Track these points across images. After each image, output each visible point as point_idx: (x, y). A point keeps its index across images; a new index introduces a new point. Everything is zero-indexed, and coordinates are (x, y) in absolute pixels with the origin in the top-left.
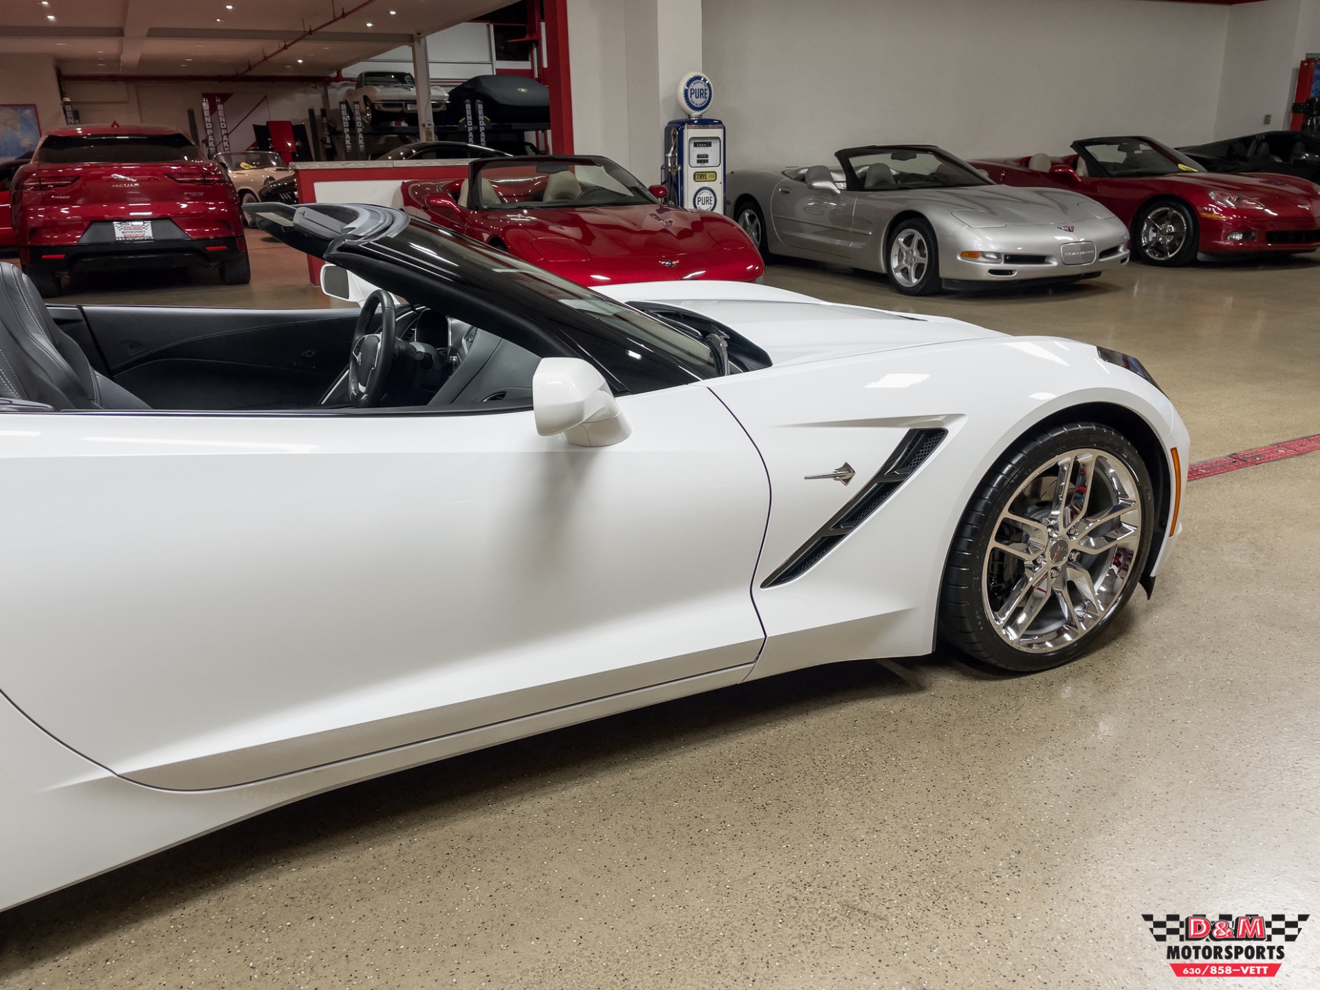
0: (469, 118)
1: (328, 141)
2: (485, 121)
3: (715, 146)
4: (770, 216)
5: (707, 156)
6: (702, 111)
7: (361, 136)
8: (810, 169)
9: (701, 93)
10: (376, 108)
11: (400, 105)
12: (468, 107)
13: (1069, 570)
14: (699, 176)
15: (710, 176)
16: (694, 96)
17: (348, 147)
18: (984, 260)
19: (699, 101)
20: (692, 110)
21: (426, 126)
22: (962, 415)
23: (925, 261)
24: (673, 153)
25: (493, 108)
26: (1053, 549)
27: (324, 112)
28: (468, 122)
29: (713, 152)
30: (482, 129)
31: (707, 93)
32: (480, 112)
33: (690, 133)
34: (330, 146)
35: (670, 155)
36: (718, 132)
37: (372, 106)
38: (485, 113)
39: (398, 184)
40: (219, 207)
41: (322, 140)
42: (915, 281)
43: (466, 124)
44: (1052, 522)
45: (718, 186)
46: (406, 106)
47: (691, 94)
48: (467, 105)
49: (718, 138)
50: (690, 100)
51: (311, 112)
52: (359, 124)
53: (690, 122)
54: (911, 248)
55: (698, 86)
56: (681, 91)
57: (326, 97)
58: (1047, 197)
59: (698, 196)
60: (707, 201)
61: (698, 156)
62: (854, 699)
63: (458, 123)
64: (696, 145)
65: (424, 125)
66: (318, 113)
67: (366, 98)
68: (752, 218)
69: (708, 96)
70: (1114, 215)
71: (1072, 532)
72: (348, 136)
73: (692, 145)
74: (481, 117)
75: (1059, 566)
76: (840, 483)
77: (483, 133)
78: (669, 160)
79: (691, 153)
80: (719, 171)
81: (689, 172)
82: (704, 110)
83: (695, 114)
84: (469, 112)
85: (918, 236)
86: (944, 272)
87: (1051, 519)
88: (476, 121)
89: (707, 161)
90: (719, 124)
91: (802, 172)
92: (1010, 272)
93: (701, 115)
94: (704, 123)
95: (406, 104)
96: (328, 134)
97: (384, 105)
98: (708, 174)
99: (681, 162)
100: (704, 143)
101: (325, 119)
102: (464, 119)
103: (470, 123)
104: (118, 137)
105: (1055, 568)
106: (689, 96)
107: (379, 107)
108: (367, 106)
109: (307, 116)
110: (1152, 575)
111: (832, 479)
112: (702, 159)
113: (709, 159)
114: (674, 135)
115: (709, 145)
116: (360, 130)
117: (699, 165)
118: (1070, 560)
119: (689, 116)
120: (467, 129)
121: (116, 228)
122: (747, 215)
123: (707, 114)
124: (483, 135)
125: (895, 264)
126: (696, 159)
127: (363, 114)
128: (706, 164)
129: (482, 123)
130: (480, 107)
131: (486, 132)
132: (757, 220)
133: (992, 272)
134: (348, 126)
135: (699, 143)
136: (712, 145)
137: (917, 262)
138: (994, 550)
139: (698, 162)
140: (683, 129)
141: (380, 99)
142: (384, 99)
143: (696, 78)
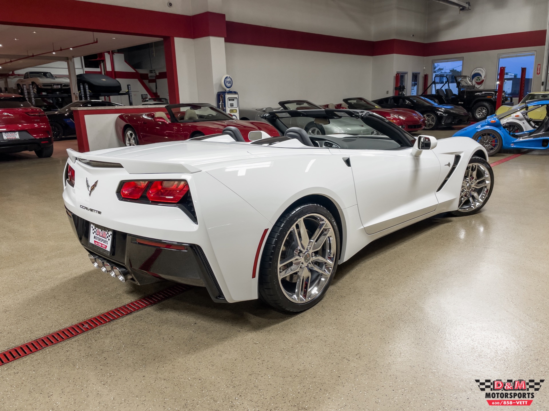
2: (89, 92)
3: (236, 100)
5: (233, 104)
6: (230, 88)
7: (33, 99)
8: (266, 108)
9: (229, 82)
11: (51, 86)
13: (472, 192)
14: (231, 111)
15: (235, 111)
16: (227, 83)
19: (229, 85)
20: (227, 88)
21: (76, 94)
25: (92, 87)
26: (467, 187)
28: (82, 93)
29: (235, 103)
30: (88, 95)
31: (231, 82)
32: (87, 88)
33: (227, 96)
35: (221, 103)
36: (236, 96)
37: (37, 86)
38: (89, 89)
45: (238, 114)
47: (227, 82)
48: (81, 86)
49: (237, 98)
50: (226, 84)
52: (32, 94)
53: (227, 92)
55: (229, 80)
56: (223, 81)
61: (230, 104)
64: (229, 100)
65: (74, 94)
67: (33, 83)
69: (231, 83)
71: (472, 183)
72: (27, 99)
73: (228, 100)
74: (87, 91)
77: (88, 97)
78: (220, 105)
79: (228, 103)
80: (237, 109)
81: (228, 109)
83: (228, 89)
84: (82, 88)
87: (467, 180)
89: (233, 106)
90: (235, 93)
91: (264, 109)
93: (230, 90)
94: (230, 92)
95: (54, 85)
97: (43, 86)
99: (225, 106)
100: (231, 99)
102: (80, 91)
105: (468, 192)
106: (226, 83)
107: (41, 86)
108: (34, 86)
111: (448, 166)
112: (232, 105)
113: (234, 105)
114: (222, 97)
115: (233, 100)
116: (33, 96)
117: (231, 107)
118: (472, 190)
119: (226, 90)
120: (81, 95)
121: (4, 135)
123: (232, 89)
127: (33, 89)
129: (88, 93)
130: (87, 86)
131: (90, 96)
136: (235, 100)
139: (231, 106)
140: (225, 94)
141: (42, 83)
142: (43, 83)
143: (227, 77)
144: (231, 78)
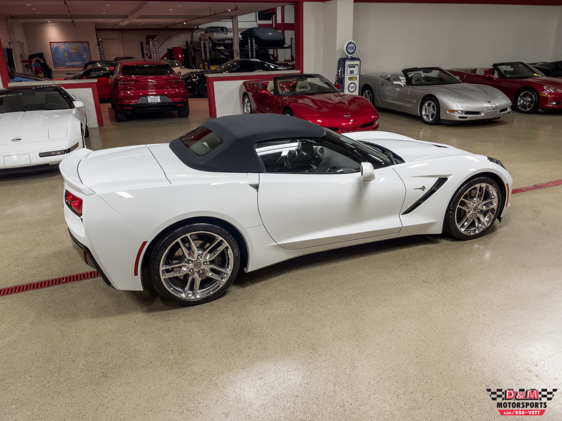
0: (249, 45)
1: (193, 54)
2: (255, 46)
3: (357, 67)
4: (376, 93)
5: (353, 71)
6: (352, 55)
7: (208, 53)
8: (392, 75)
9: (352, 48)
10: (214, 42)
11: (223, 41)
12: (249, 41)
13: (478, 214)
14: (350, 79)
15: (354, 79)
16: (349, 49)
17: (203, 57)
18: (457, 113)
19: (351, 51)
20: (349, 54)
21: (237, 51)
22: (452, 175)
23: (435, 113)
24: (341, 70)
25: (259, 41)
26: (474, 209)
27: (191, 42)
29: (356, 70)
30: (254, 50)
31: (354, 48)
32: (254, 43)
33: (348, 63)
34: (194, 56)
36: (358, 62)
37: (212, 41)
38: (256, 43)
40: (180, 90)
41: (190, 53)
42: (431, 119)
43: (248, 48)
44: (474, 202)
45: (357, 82)
46: (226, 41)
47: (349, 48)
48: (248, 39)
49: (358, 64)
50: (348, 51)
51: (187, 42)
52: (207, 48)
53: (348, 59)
54: (430, 107)
55: (351, 45)
56: (345, 47)
57: (192, 36)
58: (480, 88)
59: (350, 86)
60: (353, 87)
61: (350, 71)
62: (421, 245)
63: (245, 47)
64: (350, 67)
65: (236, 51)
66: (189, 43)
67: (210, 38)
68: (368, 93)
69: (355, 49)
70: (506, 96)
71: (479, 204)
72: (203, 53)
73: (348, 67)
74: (254, 45)
75: (475, 213)
76: (422, 191)
77: (254, 51)
78: (340, 73)
79: (348, 70)
80: (358, 76)
81: (347, 77)
82: (353, 54)
83: (349, 56)
84: (249, 43)
85: (433, 103)
86: (442, 117)
87: (474, 201)
88: (252, 46)
89: (353, 73)
90: (358, 59)
91: (388, 76)
92: (466, 118)
93: (352, 56)
94: (353, 59)
95: (226, 40)
96: (193, 51)
97: (217, 41)
98: (353, 78)
99: (344, 73)
101: (192, 45)
102: (247, 46)
103: (250, 47)
104: (145, 66)
105: (474, 213)
106: (348, 49)
107: (215, 42)
108: (210, 41)
109: (185, 44)
110: (501, 217)
111: (420, 190)
113: (354, 72)
114: (342, 64)
115: (354, 67)
116: (208, 51)
117: (350, 74)
118: (478, 211)
119: (348, 57)
120: (248, 49)
121: (148, 98)
122: (367, 92)
123: (354, 56)
124: (254, 52)
125: (424, 113)
126: (349, 72)
127: (209, 44)
128: (353, 74)
129: (254, 47)
130: (254, 41)
131: (255, 51)
132: (371, 94)
133: (460, 117)
134: (203, 49)
135: (351, 66)
137: (432, 113)
138: (458, 208)
139: (350, 73)
140: (345, 61)
141: (216, 38)
143: (351, 43)
144: (355, 44)
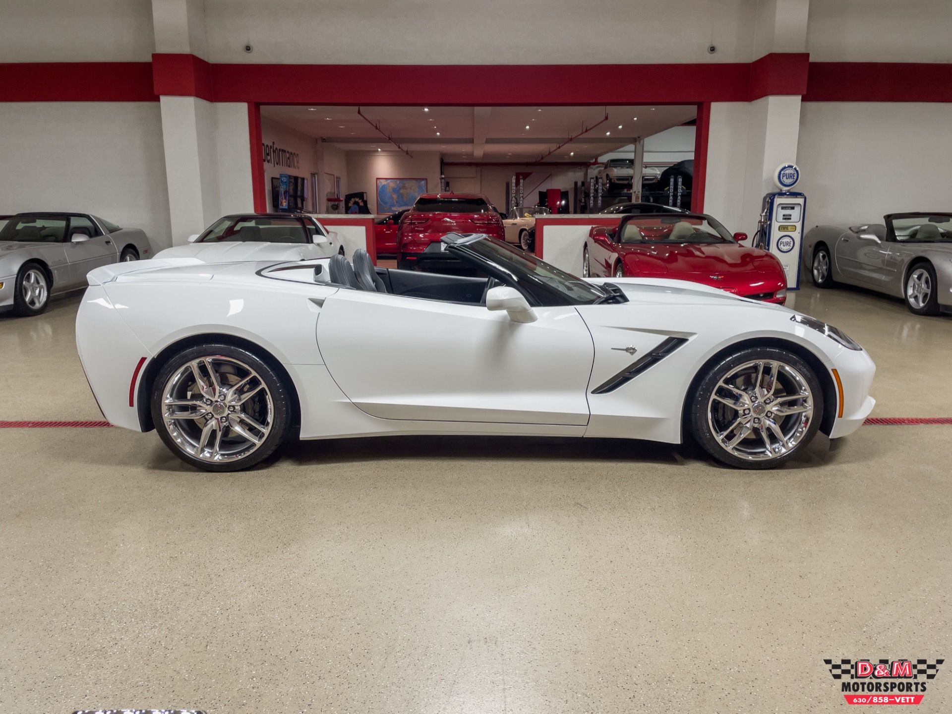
0: (672, 187)
1: (583, 201)
2: (682, 189)
3: (797, 209)
4: (835, 256)
5: (790, 215)
6: (791, 187)
7: (600, 198)
9: (790, 176)
10: (613, 181)
11: (628, 180)
12: (672, 180)
14: (781, 228)
15: (791, 228)
16: (785, 178)
17: (591, 205)
19: (788, 181)
20: (783, 187)
21: (637, 193)
23: (929, 291)
24: (766, 213)
25: (687, 179)
27: (583, 183)
28: (670, 190)
29: (796, 214)
30: (679, 194)
32: (680, 183)
33: (778, 201)
34: (583, 204)
35: (764, 214)
36: (800, 201)
37: (610, 180)
38: (683, 184)
39: (589, 228)
41: (579, 200)
42: (921, 304)
44: (754, 394)
45: (797, 235)
47: (783, 176)
48: (671, 179)
49: (799, 204)
50: (782, 180)
51: (576, 183)
52: (600, 191)
53: (781, 194)
54: (921, 282)
55: (788, 171)
56: (776, 175)
57: (586, 175)
59: (781, 240)
60: (787, 244)
61: (784, 215)
63: (663, 190)
64: (783, 208)
65: (635, 193)
66: (579, 184)
67: (607, 175)
68: (824, 257)
69: (795, 178)
72: (592, 198)
73: (780, 208)
74: (680, 187)
76: (629, 354)
78: (763, 217)
79: (779, 213)
80: (799, 226)
81: (775, 225)
82: (792, 187)
83: (785, 189)
84: (672, 184)
85: (926, 275)
86: (941, 300)
87: (752, 392)
88: (676, 189)
89: (790, 219)
90: (802, 195)
91: (863, 228)
93: (790, 190)
94: (791, 194)
95: (631, 179)
96: (584, 196)
97: (617, 180)
98: (789, 228)
99: (770, 218)
100: (787, 207)
101: (583, 187)
102: (668, 188)
103: (672, 190)
104: (453, 200)
105: (757, 418)
106: (781, 178)
107: (615, 181)
108: (607, 180)
109: (573, 186)
111: (625, 352)
112: (787, 217)
113: (792, 217)
114: (768, 202)
115: (793, 208)
116: (600, 195)
117: (784, 221)
119: (781, 190)
120: (669, 194)
121: (442, 246)
122: (821, 255)
123: (796, 189)
124: (679, 198)
125: (910, 292)
126: (782, 217)
127: (604, 185)
128: (789, 221)
129: (680, 190)
130: (680, 180)
131: (682, 196)
132: (827, 258)
134: (593, 192)
135: (785, 207)
136: (795, 208)
137: (924, 291)
138: (714, 400)
139: (783, 219)
140: (774, 198)
141: (616, 176)
142: (618, 175)
144: (795, 169)
